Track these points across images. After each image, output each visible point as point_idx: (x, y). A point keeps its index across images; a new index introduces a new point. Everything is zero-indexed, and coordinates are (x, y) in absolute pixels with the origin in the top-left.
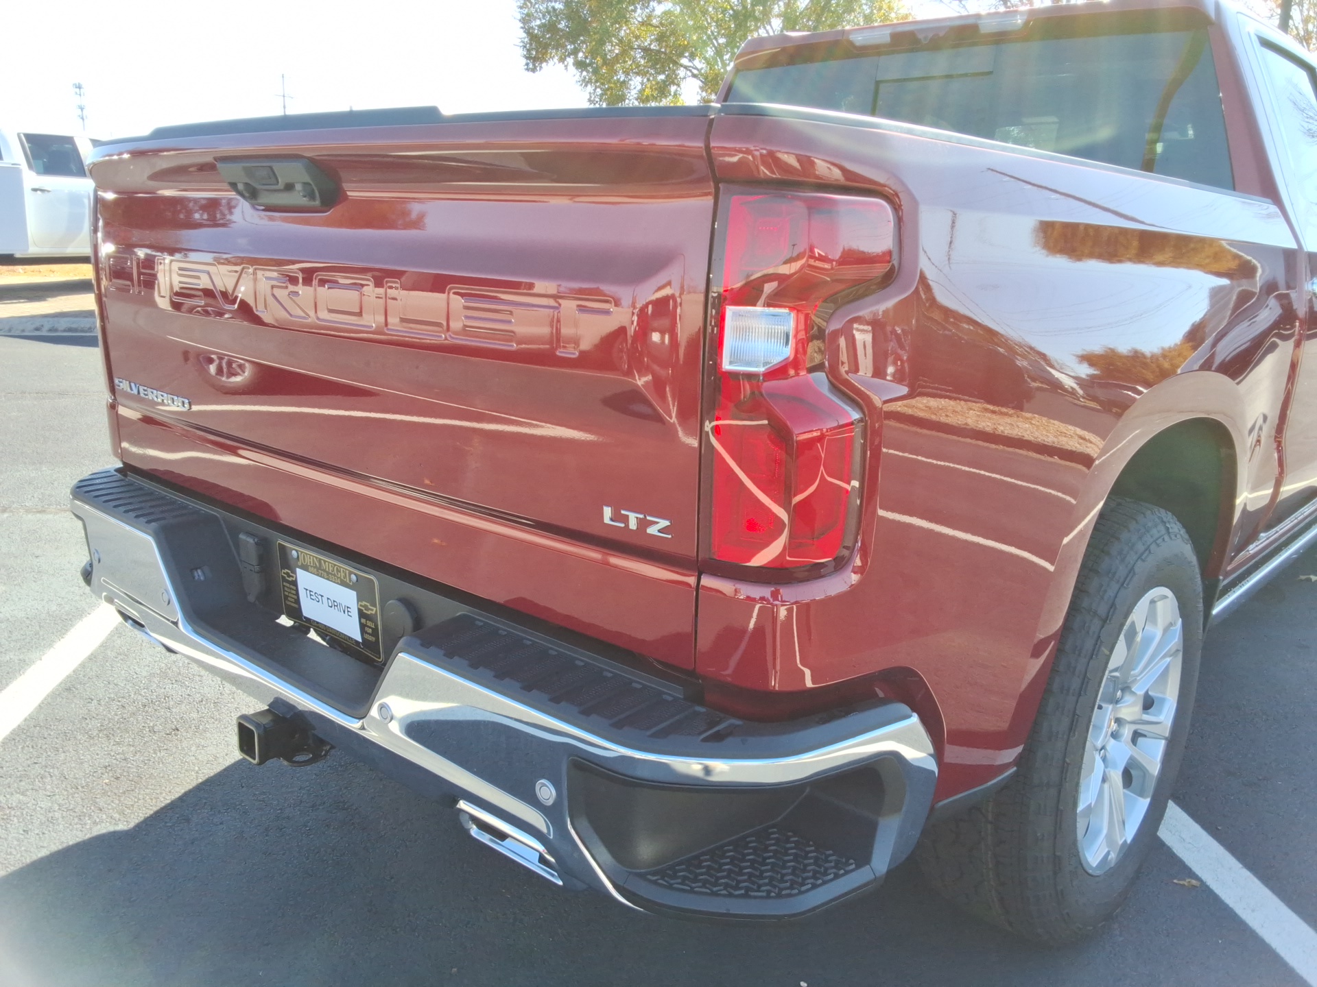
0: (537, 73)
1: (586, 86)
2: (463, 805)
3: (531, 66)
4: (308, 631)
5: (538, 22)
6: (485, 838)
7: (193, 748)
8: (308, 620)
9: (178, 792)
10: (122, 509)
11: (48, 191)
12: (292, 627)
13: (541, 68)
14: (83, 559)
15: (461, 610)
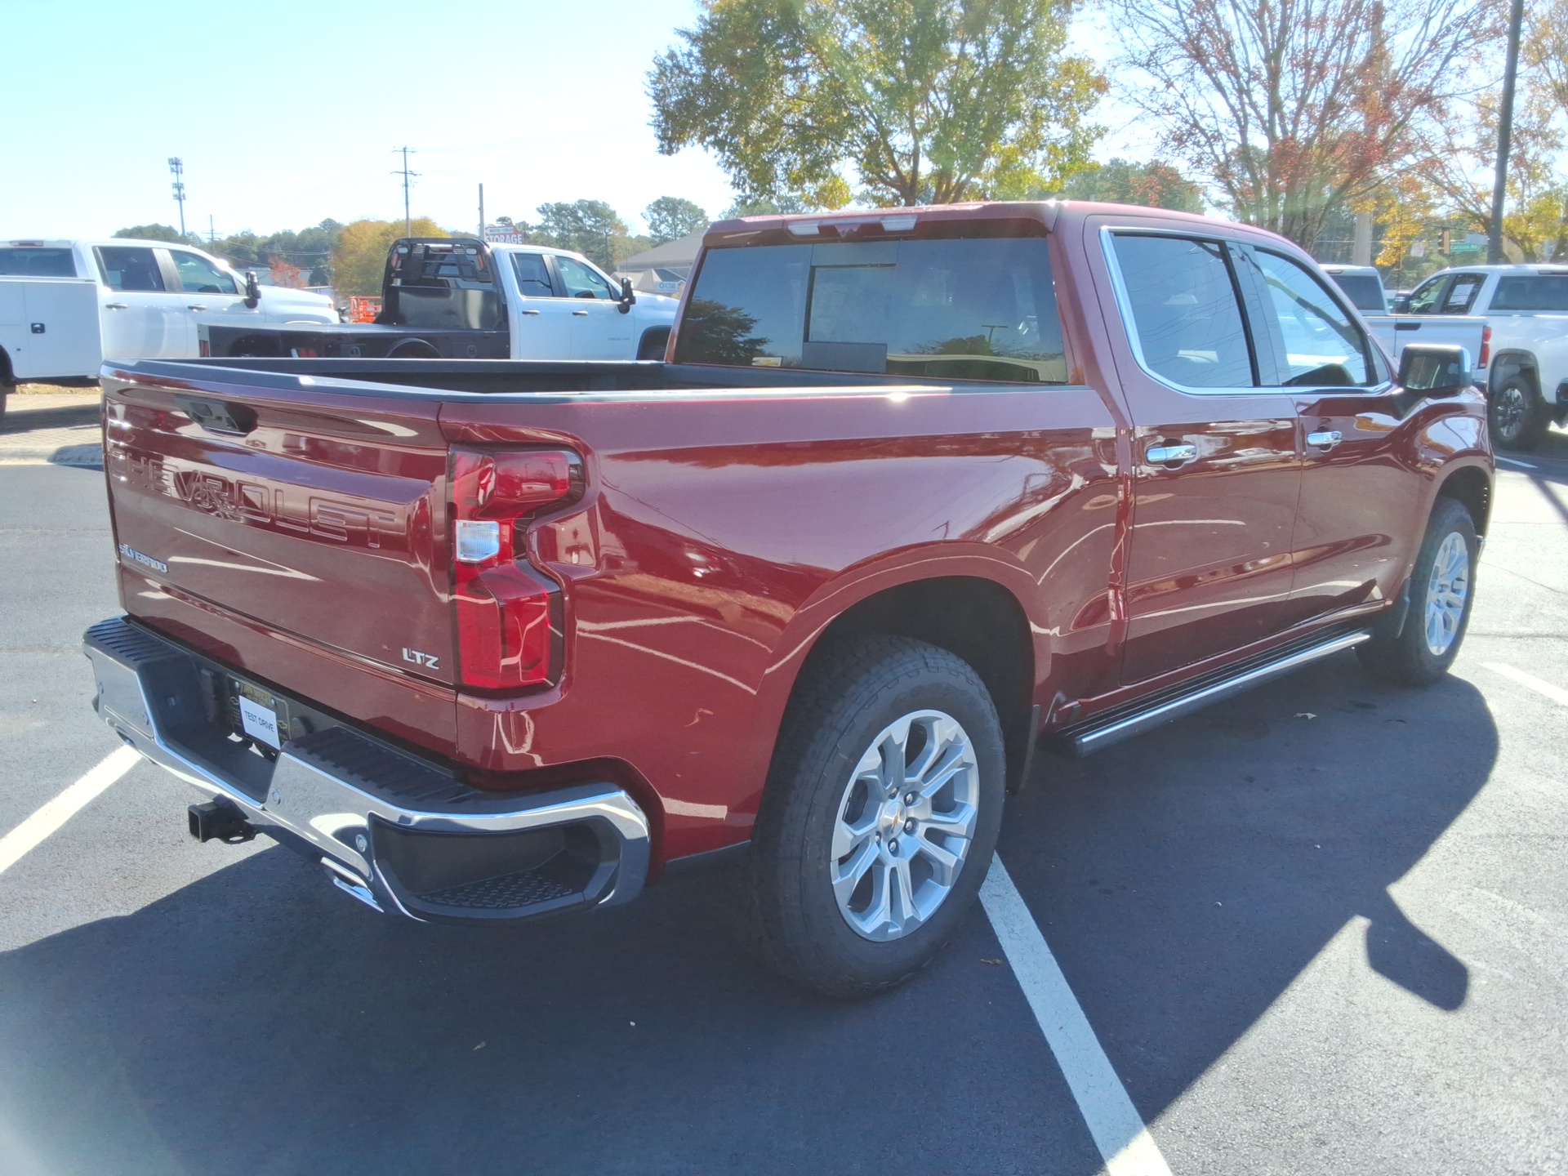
0: (674, 155)
1: (730, 167)
2: (325, 860)
3: (666, 147)
4: (251, 746)
5: (674, 99)
6: (344, 886)
7: (193, 856)
8: (249, 736)
9: (173, 889)
10: (124, 654)
11: (124, 308)
12: (240, 742)
13: (678, 149)
14: (94, 692)
15: (336, 724)
